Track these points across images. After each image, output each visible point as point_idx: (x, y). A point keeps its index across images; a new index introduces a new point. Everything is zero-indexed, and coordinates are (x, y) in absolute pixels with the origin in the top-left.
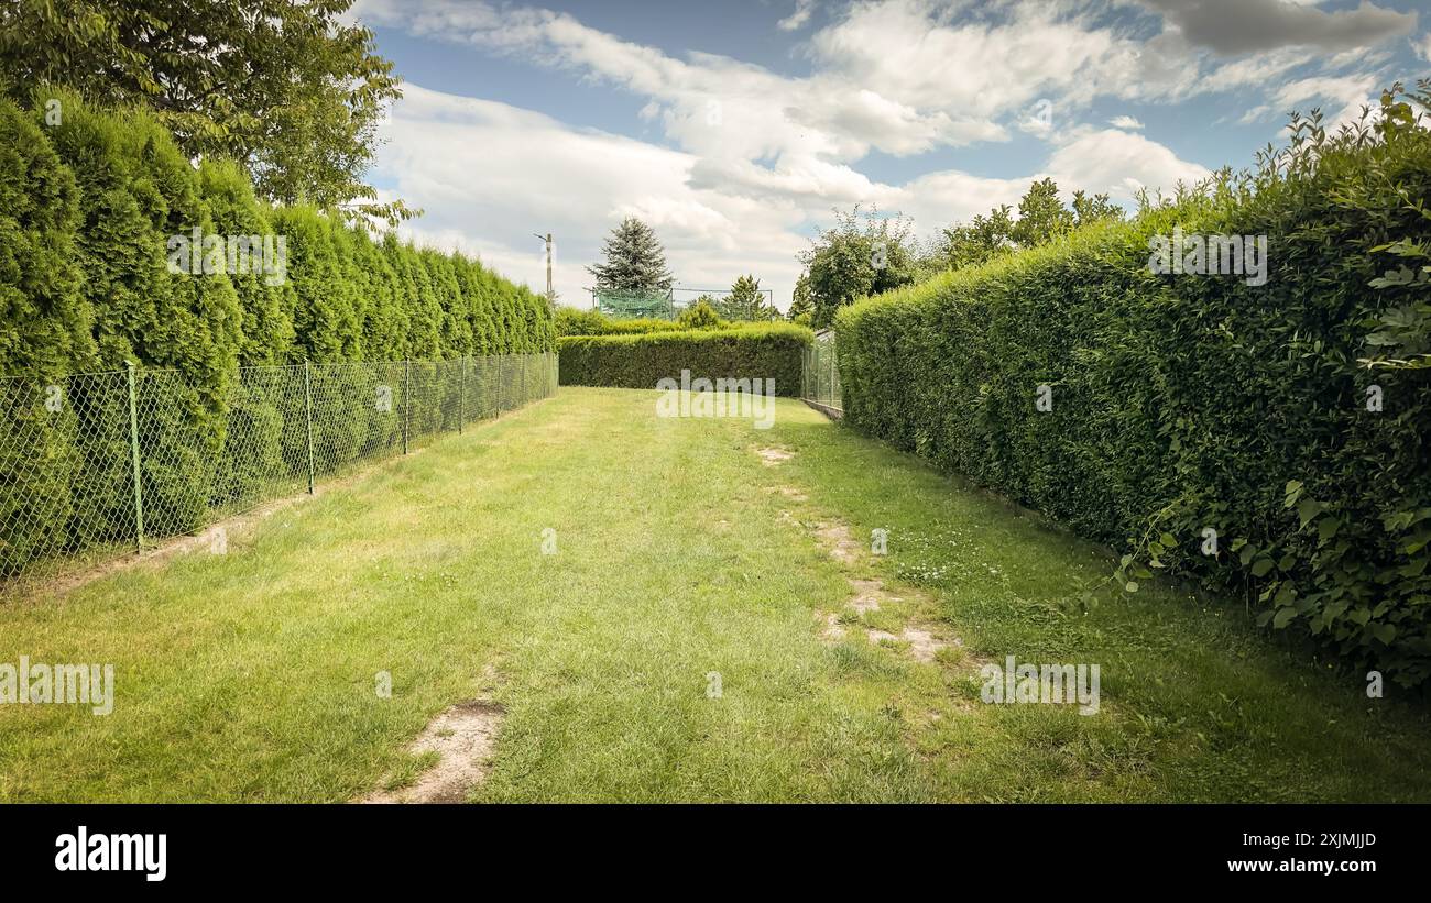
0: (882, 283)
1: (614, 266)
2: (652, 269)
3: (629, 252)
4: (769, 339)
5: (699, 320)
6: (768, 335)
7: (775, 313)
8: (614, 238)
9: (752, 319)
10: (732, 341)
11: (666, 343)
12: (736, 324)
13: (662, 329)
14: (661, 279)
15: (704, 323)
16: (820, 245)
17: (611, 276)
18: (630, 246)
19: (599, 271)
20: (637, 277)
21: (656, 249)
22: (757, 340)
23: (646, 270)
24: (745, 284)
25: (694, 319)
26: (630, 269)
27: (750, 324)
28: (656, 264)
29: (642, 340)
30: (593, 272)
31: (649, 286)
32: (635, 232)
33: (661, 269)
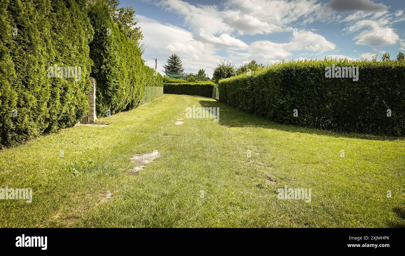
0: (229, 76)
1: (169, 66)
2: (179, 67)
3: (173, 62)
4: (207, 85)
5: (191, 80)
6: (206, 85)
7: (209, 79)
8: (169, 59)
9: (203, 80)
10: (199, 85)
11: (184, 85)
12: (199, 82)
13: (183, 82)
14: (181, 69)
15: (192, 81)
16: (217, 67)
17: (168, 68)
18: (174, 61)
19: (166, 67)
20: (175, 69)
21: (180, 62)
22: (204, 85)
23: (177, 67)
24: (201, 71)
25: (190, 80)
26: (174, 66)
27: (203, 82)
28: (180, 66)
29: (179, 84)
30: (164, 67)
31: (178, 71)
32: (175, 58)
33: (181, 67)
